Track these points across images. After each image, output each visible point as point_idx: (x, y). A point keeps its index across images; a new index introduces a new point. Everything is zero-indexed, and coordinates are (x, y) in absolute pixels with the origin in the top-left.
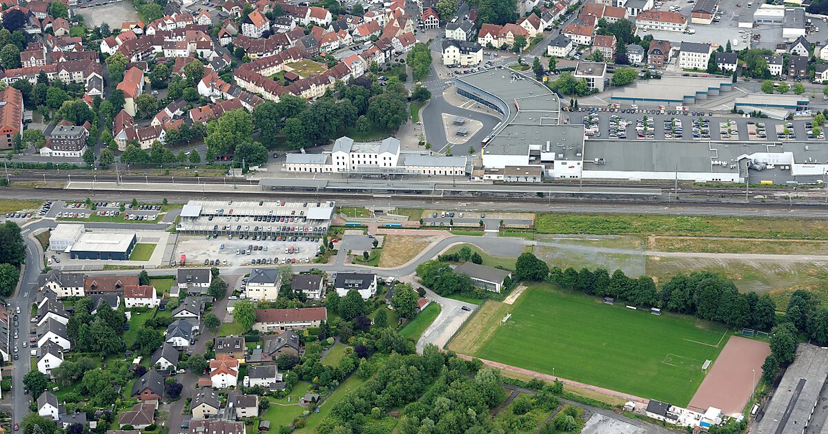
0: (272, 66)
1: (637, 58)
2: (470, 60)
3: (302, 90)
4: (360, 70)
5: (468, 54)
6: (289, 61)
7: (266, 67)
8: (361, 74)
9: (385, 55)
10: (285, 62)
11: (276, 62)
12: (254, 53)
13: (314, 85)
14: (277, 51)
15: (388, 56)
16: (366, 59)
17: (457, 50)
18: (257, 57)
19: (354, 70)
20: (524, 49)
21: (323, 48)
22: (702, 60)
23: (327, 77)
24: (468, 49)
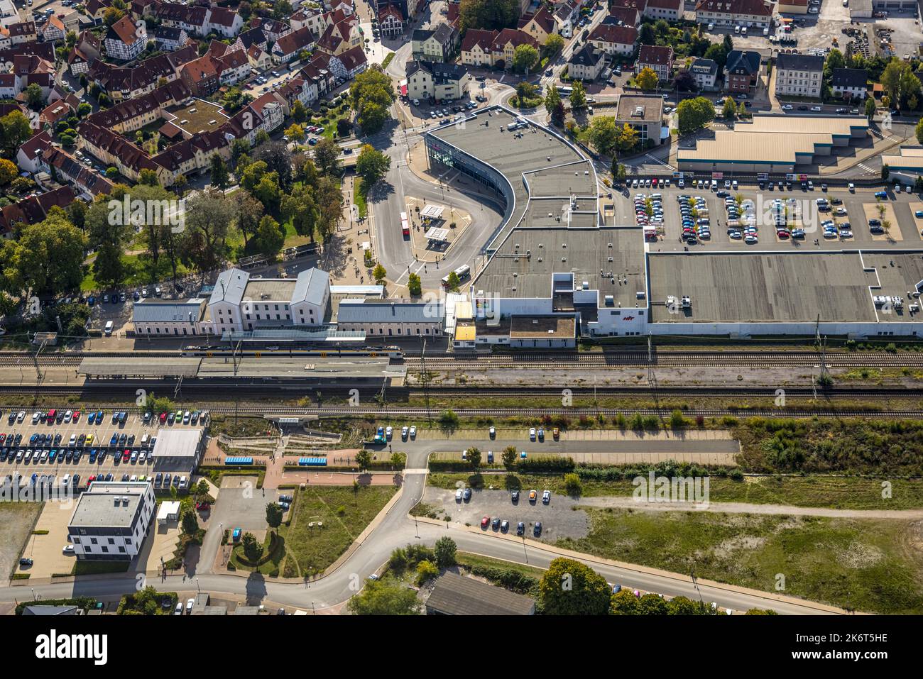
0: (140, 113)
1: (708, 80)
2: (448, 92)
3: (181, 161)
4: (279, 116)
5: (447, 83)
6: (169, 103)
7: (131, 116)
8: (280, 123)
9: (319, 86)
10: (162, 106)
11: (148, 107)
12: (116, 90)
13: (200, 151)
14: (153, 85)
15: (323, 87)
16: (287, 98)
17: (428, 76)
18: (120, 96)
19: (266, 119)
20: (531, 68)
21: (224, 77)
22: (810, 82)
23: (223, 136)
24: (445, 75)
